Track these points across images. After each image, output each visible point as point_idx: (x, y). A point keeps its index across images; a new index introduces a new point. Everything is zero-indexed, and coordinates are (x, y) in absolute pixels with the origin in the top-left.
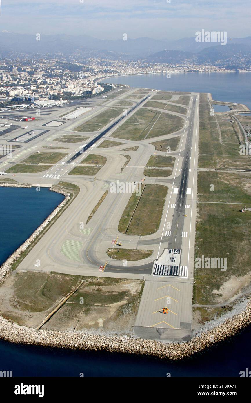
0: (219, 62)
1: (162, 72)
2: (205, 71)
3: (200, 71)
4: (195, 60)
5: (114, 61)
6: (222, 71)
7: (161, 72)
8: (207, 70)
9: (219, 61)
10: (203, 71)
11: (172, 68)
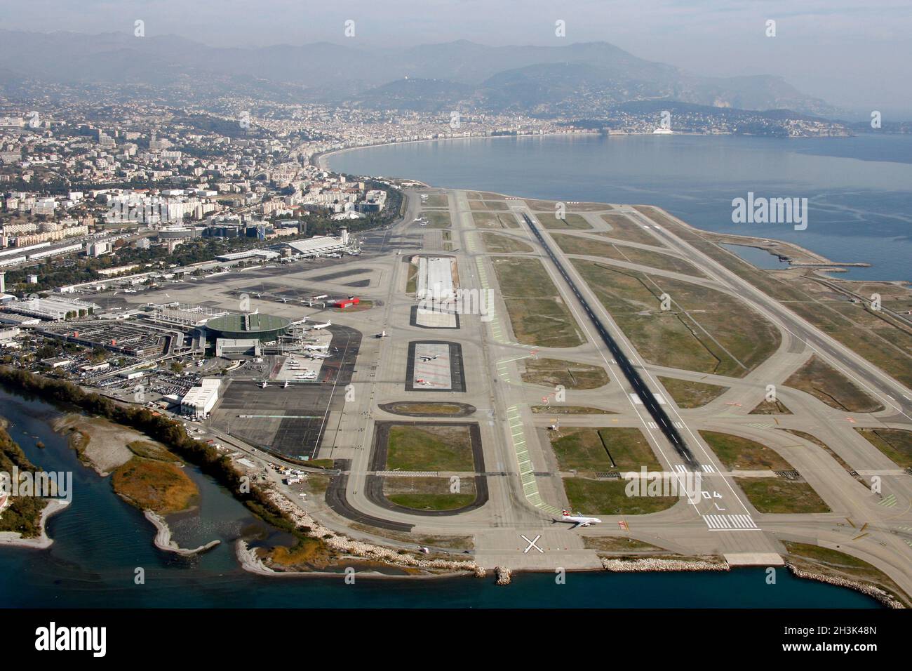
0: (541, 108)
1: (436, 137)
2: (532, 133)
3: (520, 134)
4: (481, 102)
5: (292, 107)
6: (570, 131)
7: (433, 138)
8: (535, 132)
9: (543, 105)
10: (527, 134)
11: (441, 124)
